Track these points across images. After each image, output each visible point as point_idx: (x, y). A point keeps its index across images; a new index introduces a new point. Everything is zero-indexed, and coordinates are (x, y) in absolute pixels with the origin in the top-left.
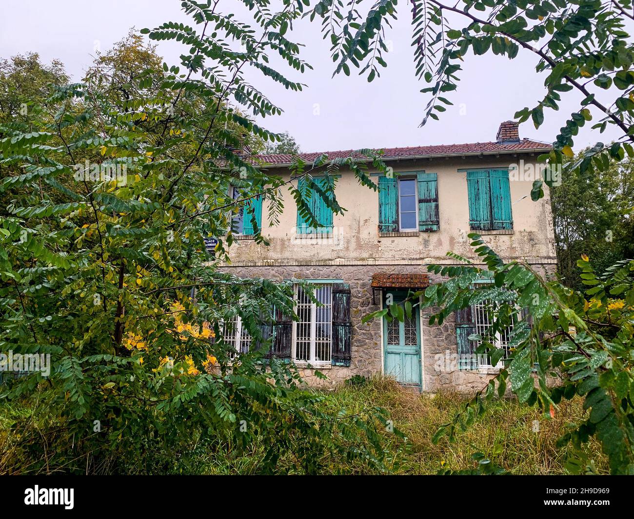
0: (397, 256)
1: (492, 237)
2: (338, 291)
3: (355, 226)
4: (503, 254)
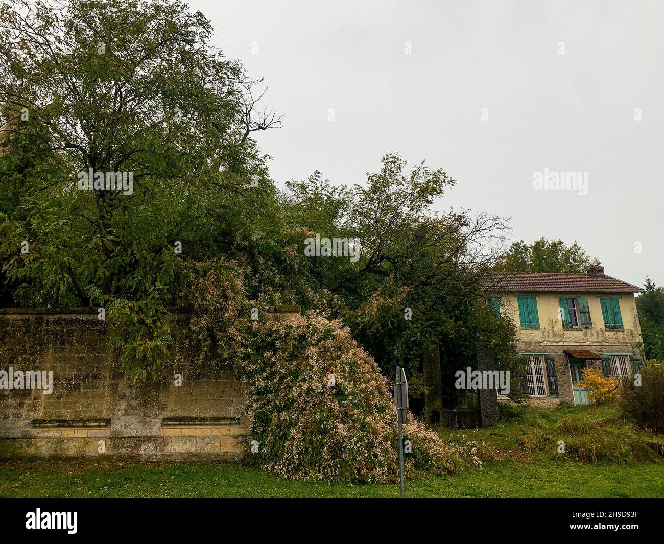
0: (573, 341)
1: (615, 332)
2: (547, 358)
3: (551, 324)
4: (620, 341)
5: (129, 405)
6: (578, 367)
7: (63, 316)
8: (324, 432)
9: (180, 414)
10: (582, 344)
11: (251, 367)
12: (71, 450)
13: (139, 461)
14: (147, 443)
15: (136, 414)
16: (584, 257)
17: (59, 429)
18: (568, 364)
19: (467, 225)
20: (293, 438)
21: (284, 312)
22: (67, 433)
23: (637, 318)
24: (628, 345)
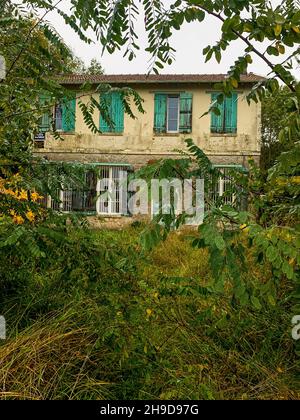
0: (164, 149)
1: (223, 138)
3: (138, 128)
4: (229, 149)
10: (175, 153)
23: (259, 120)
24: (238, 154)
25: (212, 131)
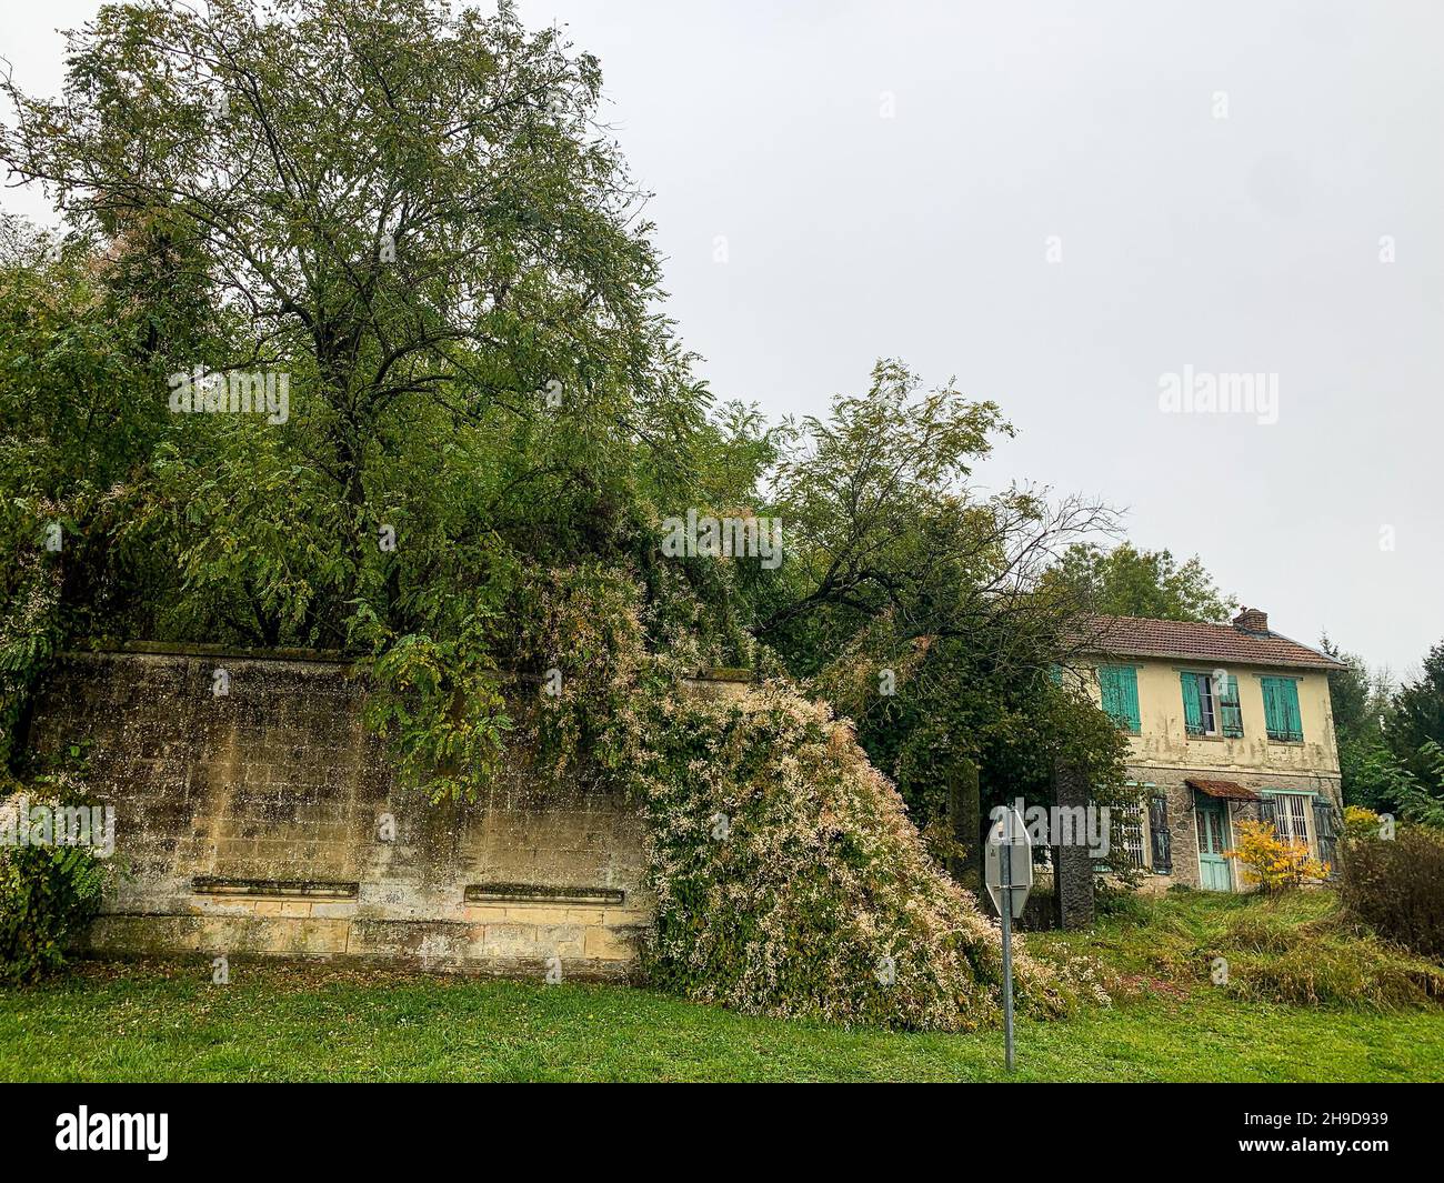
0: (1205, 762)
1: (1286, 748)
2: (1152, 795)
3: (1163, 725)
4: (1297, 766)
5: (397, 855)
6: (1211, 815)
7: (258, 664)
8: (827, 929)
9: (502, 877)
10: (1222, 769)
11: (658, 790)
12: (277, 942)
13: (416, 972)
14: (433, 935)
15: (412, 875)
16: (1207, 588)
17: (250, 898)
18: (1192, 808)
19: (1038, 517)
20: (766, 937)
21: (716, 680)
22: (266, 907)
23: (1331, 722)
24: (1310, 774)
25: (1270, 737)
